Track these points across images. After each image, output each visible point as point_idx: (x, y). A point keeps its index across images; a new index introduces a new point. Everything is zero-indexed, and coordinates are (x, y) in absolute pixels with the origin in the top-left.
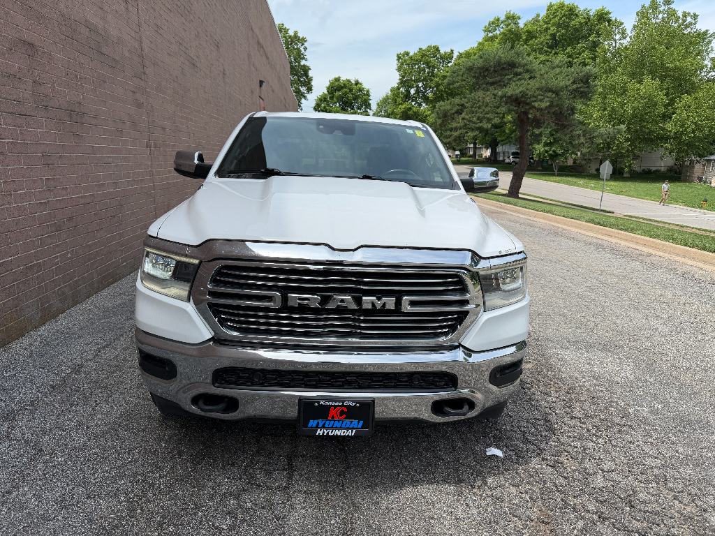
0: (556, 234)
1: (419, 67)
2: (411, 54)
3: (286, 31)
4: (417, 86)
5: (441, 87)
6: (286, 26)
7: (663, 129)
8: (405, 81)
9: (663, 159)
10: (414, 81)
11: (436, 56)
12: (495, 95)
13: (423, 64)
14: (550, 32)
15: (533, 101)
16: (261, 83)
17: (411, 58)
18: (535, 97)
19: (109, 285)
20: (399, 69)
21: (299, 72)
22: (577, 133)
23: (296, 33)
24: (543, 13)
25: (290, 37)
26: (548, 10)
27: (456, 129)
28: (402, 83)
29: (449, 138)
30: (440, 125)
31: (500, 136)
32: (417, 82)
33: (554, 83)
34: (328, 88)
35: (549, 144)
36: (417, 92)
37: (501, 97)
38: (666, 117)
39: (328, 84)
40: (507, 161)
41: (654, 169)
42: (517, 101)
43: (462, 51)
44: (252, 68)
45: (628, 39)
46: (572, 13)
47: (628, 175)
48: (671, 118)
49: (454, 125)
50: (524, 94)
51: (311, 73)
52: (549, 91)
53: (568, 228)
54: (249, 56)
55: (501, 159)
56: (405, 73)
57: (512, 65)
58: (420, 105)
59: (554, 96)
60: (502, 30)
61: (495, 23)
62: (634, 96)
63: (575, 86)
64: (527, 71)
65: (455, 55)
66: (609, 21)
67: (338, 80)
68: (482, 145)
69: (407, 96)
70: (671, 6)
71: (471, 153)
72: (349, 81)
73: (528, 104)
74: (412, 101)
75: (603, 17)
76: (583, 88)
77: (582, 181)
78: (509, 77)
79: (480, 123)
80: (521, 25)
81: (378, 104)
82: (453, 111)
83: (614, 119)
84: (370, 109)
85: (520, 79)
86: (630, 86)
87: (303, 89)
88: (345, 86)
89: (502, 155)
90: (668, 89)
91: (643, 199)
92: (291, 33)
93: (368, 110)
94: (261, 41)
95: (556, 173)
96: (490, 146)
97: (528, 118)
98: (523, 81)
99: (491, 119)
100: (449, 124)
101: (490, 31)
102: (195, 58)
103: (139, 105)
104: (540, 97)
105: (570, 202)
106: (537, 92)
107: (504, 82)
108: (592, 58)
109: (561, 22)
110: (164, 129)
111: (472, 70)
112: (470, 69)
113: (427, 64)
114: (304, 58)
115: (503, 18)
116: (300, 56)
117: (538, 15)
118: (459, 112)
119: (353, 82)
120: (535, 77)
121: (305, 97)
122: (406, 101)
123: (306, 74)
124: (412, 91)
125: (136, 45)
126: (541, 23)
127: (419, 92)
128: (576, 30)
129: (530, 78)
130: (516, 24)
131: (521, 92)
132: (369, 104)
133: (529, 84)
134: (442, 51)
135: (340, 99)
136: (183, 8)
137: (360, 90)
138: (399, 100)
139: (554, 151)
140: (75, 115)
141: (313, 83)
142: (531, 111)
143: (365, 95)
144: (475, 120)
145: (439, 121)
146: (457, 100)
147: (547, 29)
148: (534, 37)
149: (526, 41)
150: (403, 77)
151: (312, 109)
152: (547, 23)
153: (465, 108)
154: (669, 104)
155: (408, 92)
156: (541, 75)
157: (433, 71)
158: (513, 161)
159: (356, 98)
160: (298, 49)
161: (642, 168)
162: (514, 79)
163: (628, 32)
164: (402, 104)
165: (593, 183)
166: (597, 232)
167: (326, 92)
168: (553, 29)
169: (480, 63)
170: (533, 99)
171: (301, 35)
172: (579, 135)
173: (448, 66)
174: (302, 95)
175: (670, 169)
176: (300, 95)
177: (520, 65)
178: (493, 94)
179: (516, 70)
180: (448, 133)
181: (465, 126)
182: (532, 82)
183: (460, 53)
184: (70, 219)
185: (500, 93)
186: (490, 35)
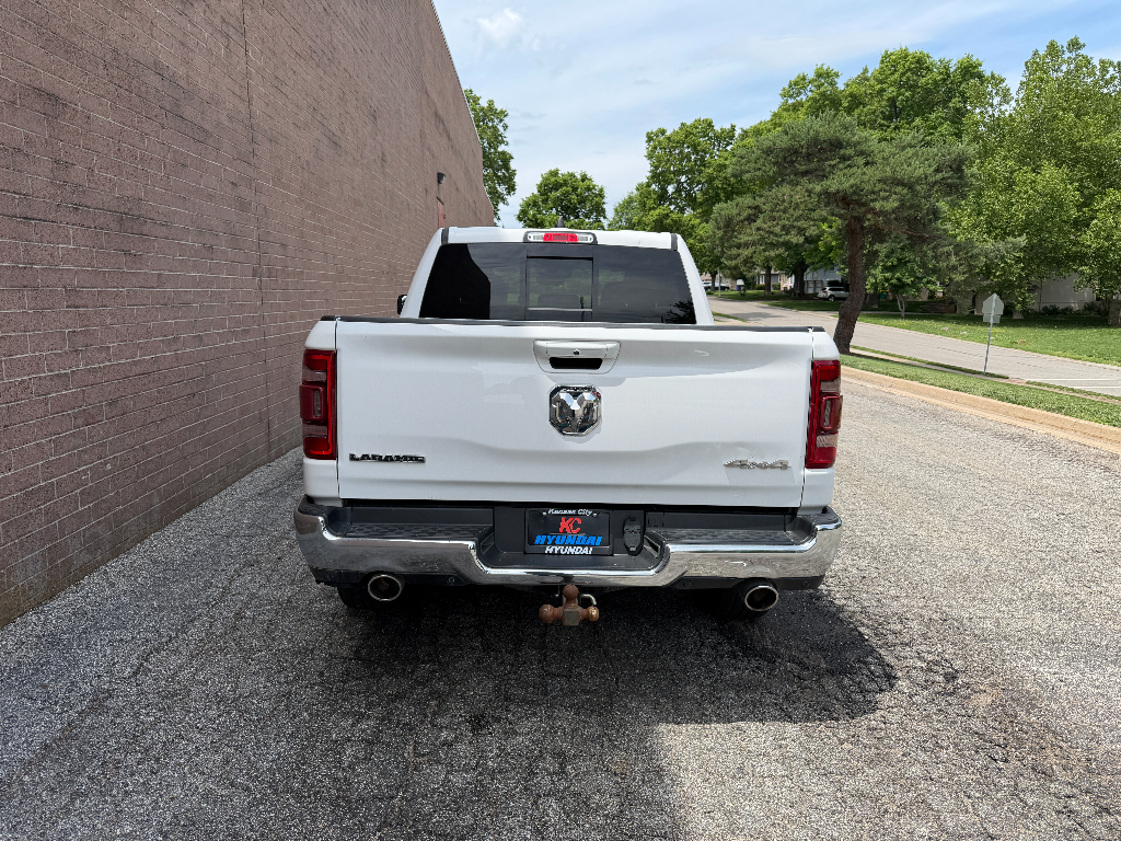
0: (935, 415)
1: (681, 152)
2: (668, 134)
3: (476, 100)
4: (679, 182)
5: (717, 183)
6: (476, 93)
7: (1075, 243)
8: (660, 174)
9: (1078, 292)
10: (674, 173)
11: (708, 135)
12: (810, 192)
13: (688, 147)
14: (887, 95)
15: (872, 201)
16: (440, 176)
17: (669, 139)
18: (874, 193)
19: (179, 515)
20: (650, 157)
21: (496, 162)
22: (945, 249)
23: (491, 103)
24: (874, 67)
25: (482, 109)
26: (882, 62)
27: (746, 245)
28: (655, 177)
29: (735, 259)
30: (721, 239)
31: (810, 256)
32: (679, 175)
33: (905, 172)
34: (540, 187)
35: (892, 269)
36: (678, 191)
37: (819, 195)
38: (1081, 224)
39: (539, 180)
40: (821, 294)
41: (1061, 307)
42: (844, 200)
43: (746, 127)
44: (427, 154)
45: (1013, 103)
46: (920, 65)
47: (1020, 317)
48: (1088, 226)
49: (744, 238)
50: (857, 190)
51: (513, 165)
52: (898, 185)
53: (953, 406)
54: (422, 134)
55: (811, 291)
56: (660, 162)
57: (836, 145)
58: (682, 210)
59: (905, 191)
60: (810, 94)
61: (799, 84)
62: (1026, 192)
63: (939, 176)
64: (862, 153)
65: (738, 132)
66: (980, 76)
67: (555, 173)
68: (781, 270)
69: (663, 197)
70: (1081, 52)
71: (762, 283)
72: (572, 175)
73: (864, 205)
74: (670, 204)
75: (970, 71)
76: (954, 179)
77: (947, 327)
78: (833, 163)
79: (787, 234)
80: (841, 87)
81: (616, 210)
82: (742, 218)
83: (996, 228)
84: (605, 217)
85: (849, 166)
86: (1018, 177)
87: (502, 189)
88: (565, 183)
89: (811, 285)
90: (1081, 180)
91: (1051, 354)
92: (484, 103)
93: (602, 219)
94: (440, 112)
95: (903, 314)
96: (794, 272)
97: (862, 228)
98: (855, 169)
99: (804, 229)
100: (736, 237)
101: (791, 96)
102: (339, 134)
103: (243, 206)
104: (882, 194)
105: (935, 361)
106: (879, 186)
107: (824, 170)
108: (956, 134)
109: (904, 79)
110: (284, 246)
111: (771, 151)
112: (768, 151)
113: (695, 147)
114: (503, 142)
115: (811, 75)
116: (497, 139)
117: (866, 70)
118: (751, 219)
119: (579, 177)
120: (873, 163)
121: (503, 200)
122: (660, 204)
123: (506, 166)
124: (671, 189)
125: (242, 107)
126: (872, 82)
127: (680, 191)
128: (928, 92)
129: (867, 164)
130: (832, 84)
131: (852, 186)
132: (603, 211)
133: (864, 174)
134: (717, 128)
135: (558, 202)
136: (320, 53)
137: (588, 189)
138: (650, 203)
139: (898, 279)
140: (129, 220)
141: (516, 179)
142: (869, 216)
143: (596, 196)
144: (777, 230)
145: (720, 233)
146: (747, 200)
147: (883, 90)
148: (860, 103)
149: (849, 111)
150: (657, 168)
151: (515, 218)
152: (881, 82)
153: (761, 213)
154: (1085, 204)
155: (664, 190)
156: (883, 158)
157: (703, 157)
158: (831, 296)
159: (582, 201)
160: (495, 128)
161: (1043, 305)
162: (841, 166)
163: (1013, 92)
164: (654, 209)
165: (964, 329)
166: (1007, 414)
167: (536, 192)
168: (891, 91)
169: (784, 142)
170: (873, 197)
171: (498, 106)
172: (949, 254)
173: (726, 151)
174: (499, 197)
175: (1089, 307)
176: (497, 198)
177: (849, 144)
178: (807, 191)
179: (842, 151)
180: (734, 251)
181: (761, 241)
182: (869, 171)
183: (743, 130)
184: (112, 403)
185: (818, 188)
186: (791, 101)
